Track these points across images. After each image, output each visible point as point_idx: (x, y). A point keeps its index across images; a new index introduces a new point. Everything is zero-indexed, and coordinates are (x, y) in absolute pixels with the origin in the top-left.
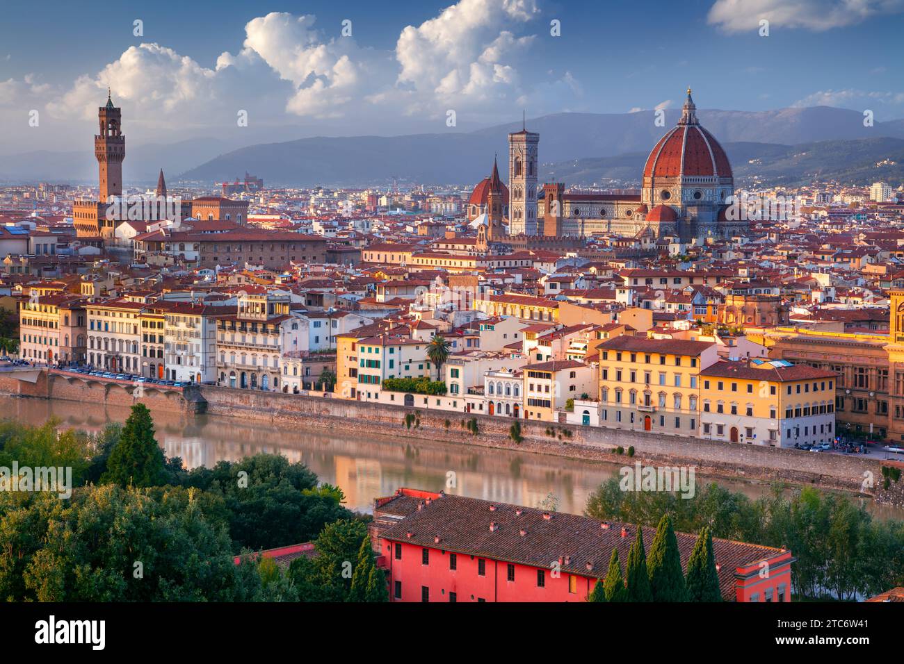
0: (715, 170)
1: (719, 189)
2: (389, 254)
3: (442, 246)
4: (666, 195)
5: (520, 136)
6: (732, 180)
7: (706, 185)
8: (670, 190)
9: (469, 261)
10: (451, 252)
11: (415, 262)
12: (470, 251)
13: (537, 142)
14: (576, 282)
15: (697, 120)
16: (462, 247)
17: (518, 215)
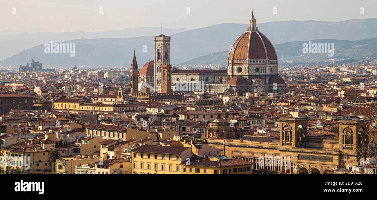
0: (267, 56)
1: (269, 66)
2: (67, 104)
3: (99, 99)
4: (240, 70)
5: (159, 37)
6: (277, 61)
7: (262, 64)
8: (242, 67)
9: (109, 108)
10: (104, 103)
11: (81, 109)
12: (114, 102)
13: (169, 41)
14: (151, 118)
15: (257, 28)
16: (110, 99)
17: (159, 82)
